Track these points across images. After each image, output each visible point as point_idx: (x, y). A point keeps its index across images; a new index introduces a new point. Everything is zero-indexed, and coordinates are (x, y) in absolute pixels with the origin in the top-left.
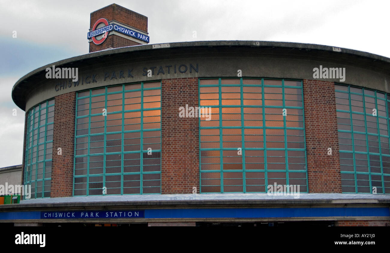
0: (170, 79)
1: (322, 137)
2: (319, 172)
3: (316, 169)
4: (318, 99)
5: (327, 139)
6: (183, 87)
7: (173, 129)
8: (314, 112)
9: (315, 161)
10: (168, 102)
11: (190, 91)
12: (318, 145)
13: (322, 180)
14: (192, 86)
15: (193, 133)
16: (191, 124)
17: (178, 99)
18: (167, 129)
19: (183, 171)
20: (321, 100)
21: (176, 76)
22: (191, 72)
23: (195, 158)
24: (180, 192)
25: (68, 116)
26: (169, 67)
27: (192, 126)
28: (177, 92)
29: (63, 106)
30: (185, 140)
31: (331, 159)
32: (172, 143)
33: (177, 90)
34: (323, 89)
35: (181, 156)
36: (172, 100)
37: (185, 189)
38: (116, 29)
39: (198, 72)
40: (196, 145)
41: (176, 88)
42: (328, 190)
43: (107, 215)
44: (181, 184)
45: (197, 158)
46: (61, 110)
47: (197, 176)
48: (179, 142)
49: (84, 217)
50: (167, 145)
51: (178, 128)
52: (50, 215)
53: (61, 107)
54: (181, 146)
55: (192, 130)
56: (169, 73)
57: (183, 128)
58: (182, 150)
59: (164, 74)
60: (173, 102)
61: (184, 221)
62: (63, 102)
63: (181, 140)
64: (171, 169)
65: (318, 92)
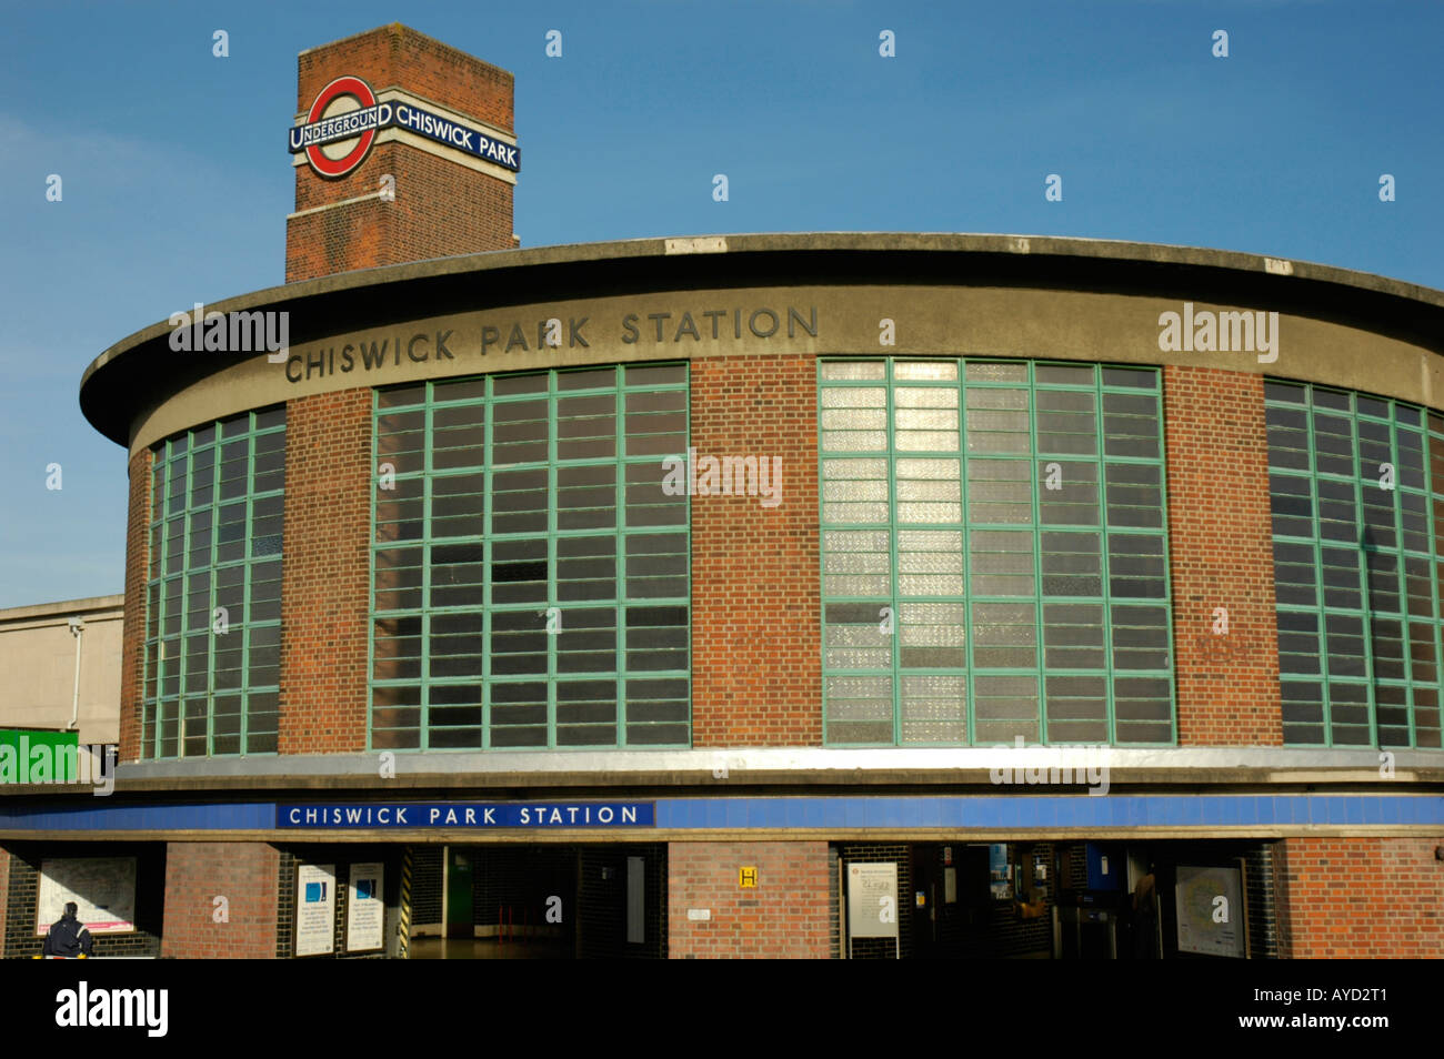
0: (720, 359)
1: (1224, 560)
2: (1213, 676)
3: (1204, 667)
4: (1211, 434)
5: (1239, 568)
6: (763, 387)
7: (731, 529)
8: (1199, 478)
9: (1198, 639)
10: (714, 437)
11: (788, 402)
12: (1209, 586)
13: (1222, 703)
14: (798, 383)
15: (799, 544)
16: (793, 514)
17: (747, 425)
18: (710, 528)
19: (768, 671)
20: (1221, 435)
21: (740, 347)
22: (791, 336)
23: (808, 628)
24: (756, 742)
25: (341, 472)
26: (715, 315)
27: (795, 520)
28: (746, 403)
29: (321, 438)
30: (771, 567)
31: (1250, 632)
32: (729, 575)
33: (744, 397)
34: (1225, 398)
35: (759, 621)
36: (728, 430)
37: (775, 730)
38: (406, 122)
39: (815, 336)
40: (810, 584)
41: (739, 391)
42: (1238, 737)
43: (525, 819)
44: (761, 716)
45: (815, 628)
46: (315, 451)
47: (815, 688)
48: (752, 574)
49: (440, 822)
50: (712, 582)
51: (748, 525)
52: (311, 815)
53: (314, 439)
54: (760, 587)
55: (795, 533)
56: (715, 337)
57: (765, 528)
58: (762, 601)
59: (697, 339)
60: (730, 436)
61: (793, 837)
62: (320, 422)
63: (759, 568)
64: (725, 662)
65: (1210, 409)
